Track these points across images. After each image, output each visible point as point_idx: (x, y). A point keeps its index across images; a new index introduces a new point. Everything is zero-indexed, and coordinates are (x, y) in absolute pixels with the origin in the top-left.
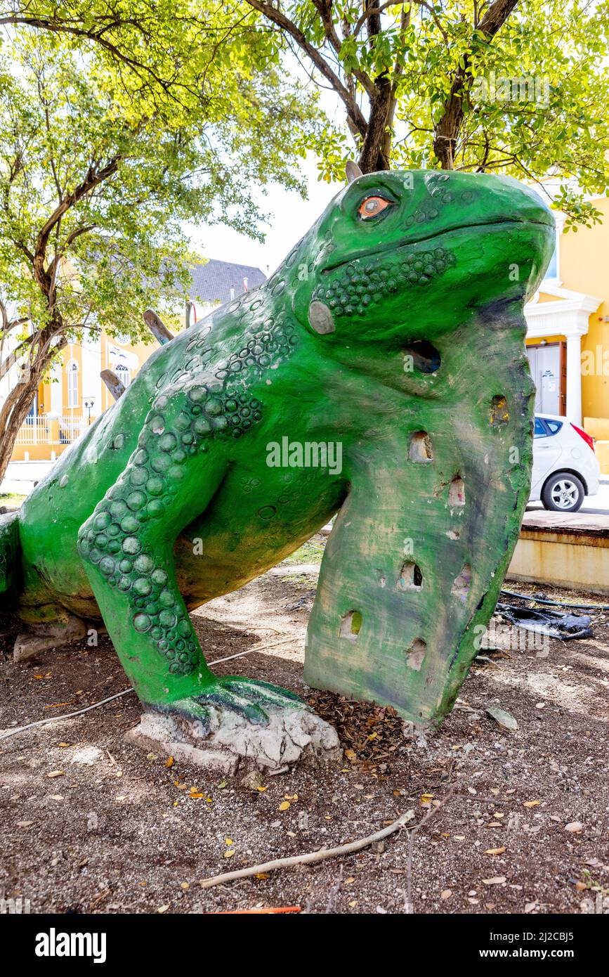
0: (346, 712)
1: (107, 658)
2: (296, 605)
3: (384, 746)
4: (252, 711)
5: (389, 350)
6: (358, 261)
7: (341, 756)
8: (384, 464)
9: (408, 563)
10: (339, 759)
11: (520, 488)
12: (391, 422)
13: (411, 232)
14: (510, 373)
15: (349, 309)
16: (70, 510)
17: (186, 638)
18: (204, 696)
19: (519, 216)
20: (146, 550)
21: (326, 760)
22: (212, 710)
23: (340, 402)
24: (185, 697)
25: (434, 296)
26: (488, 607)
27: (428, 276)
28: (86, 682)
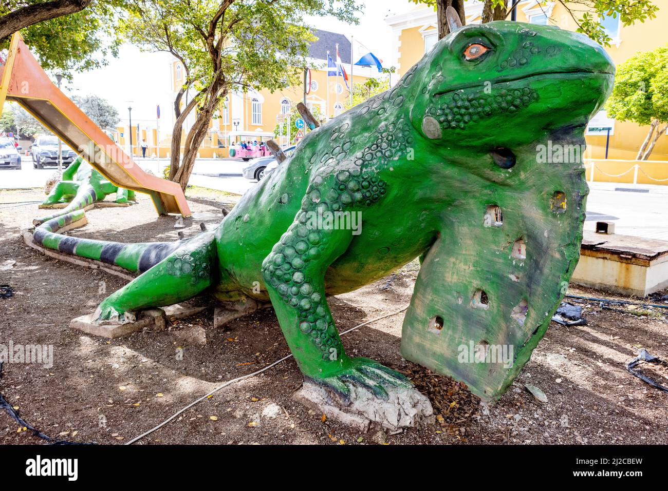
0: (433, 384)
1: (272, 327)
2: (385, 286)
3: (461, 413)
4: (378, 390)
5: (479, 152)
6: (462, 91)
7: (435, 420)
8: (466, 224)
9: (479, 290)
10: (434, 423)
11: (571, 258)
12: (474, 197)
13: (504, 73)
14: (571, 177)
15: (453, 124)
16: (251, 238)
17: (333, 337)
18: (345, 376)
19: (591, 68)
20: (307, 280)
21: (426, 423)
22: (351, 387)
23: (439, 183)
24: (333, 376)
25: (519, 120)
26: (540, 333)
27: (516, 106)
28: (261, 346)
